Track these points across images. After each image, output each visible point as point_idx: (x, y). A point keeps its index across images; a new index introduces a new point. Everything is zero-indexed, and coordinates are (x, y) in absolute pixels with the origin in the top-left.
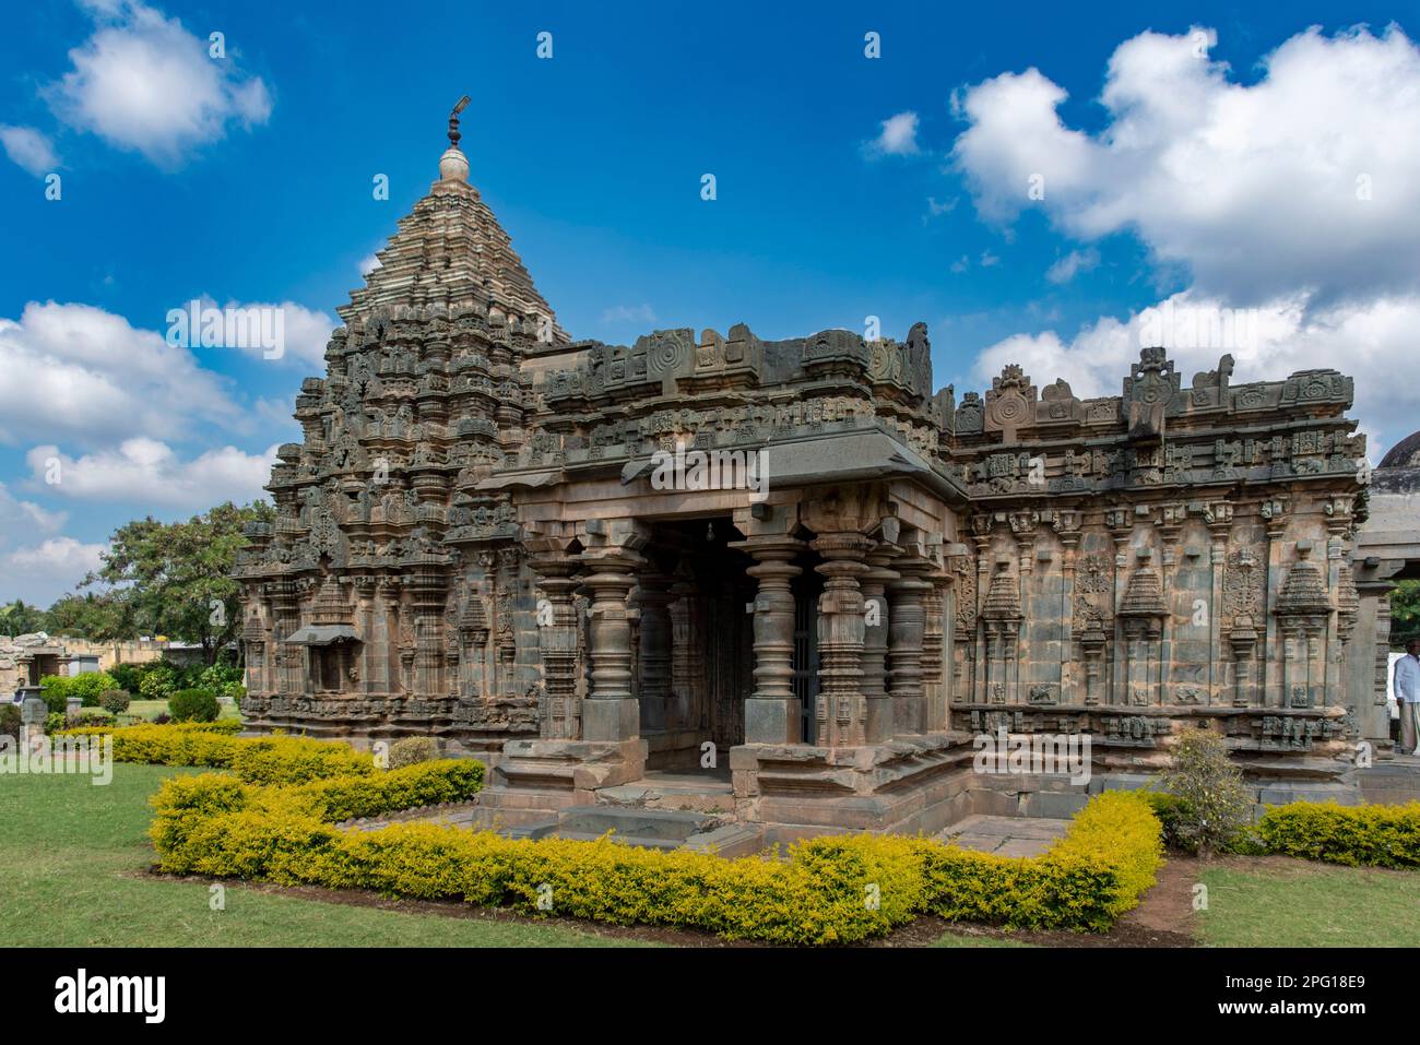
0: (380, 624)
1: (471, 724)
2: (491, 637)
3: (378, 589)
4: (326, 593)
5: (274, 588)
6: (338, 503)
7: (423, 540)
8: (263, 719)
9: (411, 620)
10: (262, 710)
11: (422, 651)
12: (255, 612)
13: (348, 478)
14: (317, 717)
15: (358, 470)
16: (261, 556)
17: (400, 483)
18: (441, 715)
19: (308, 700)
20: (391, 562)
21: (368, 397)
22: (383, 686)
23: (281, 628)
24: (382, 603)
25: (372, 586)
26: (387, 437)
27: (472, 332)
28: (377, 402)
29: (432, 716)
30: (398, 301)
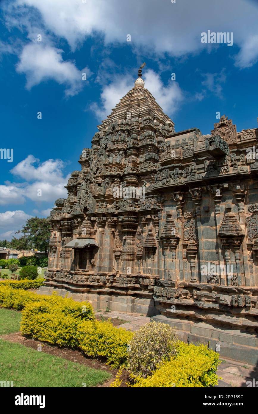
0: (107, 239)
1: (168, 299)
2: (181, 243)
3: (107, 223)
4: (84, 225)
5: (64, 224)
6: (93, 187)
7: (129, 201)
8: (52, 281)
9: (121, 238)
10: (52, 277)
11: (125, 252)
12: (55, 234)
13: (98, 178)
14: (75, 282)
15: (102, 175)
16: (60, 212)
17: (119, 180)
18: (132, 285)
19: (71, 274)
20: (114, 211)
21: (108, 149)
22: (106, 269)
23: (64, 241)
24: (108, 230)
25: (104, 222)
26: (114, 162)
27: (149, 124)
28: (111, 151)
29: (129, 285)
30: (120, 118)
